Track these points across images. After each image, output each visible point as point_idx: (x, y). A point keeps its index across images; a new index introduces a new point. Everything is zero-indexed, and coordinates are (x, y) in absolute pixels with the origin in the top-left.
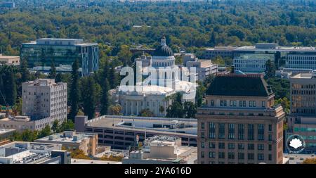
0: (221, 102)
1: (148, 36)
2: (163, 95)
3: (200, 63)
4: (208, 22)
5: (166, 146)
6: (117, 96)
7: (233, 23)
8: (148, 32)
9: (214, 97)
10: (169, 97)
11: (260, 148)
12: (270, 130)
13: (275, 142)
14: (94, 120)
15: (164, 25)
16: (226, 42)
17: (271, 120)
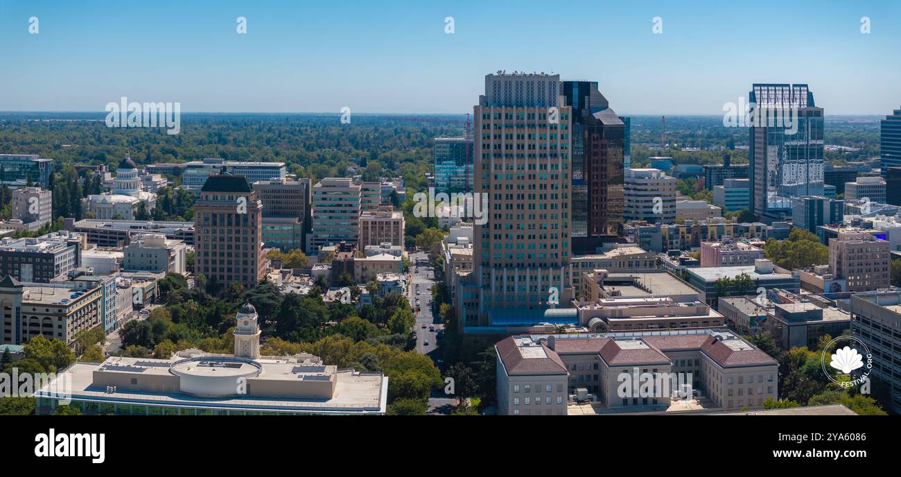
0: (214, 196)
1: (80, 154)
2: (130, 203)
3: (152, 177)
4: (134, 141)
5: (157, 237)
6: (89, 204)
7: (161, 142)
8: (80, 151)
9: (207, 193)
10: (135, 204)
11: (245, 232)
12: (253, 217)
13: (256, 228)
14: (80, 222)
15: (92, 144)
16: (162, 160)
17: (254, 211)
